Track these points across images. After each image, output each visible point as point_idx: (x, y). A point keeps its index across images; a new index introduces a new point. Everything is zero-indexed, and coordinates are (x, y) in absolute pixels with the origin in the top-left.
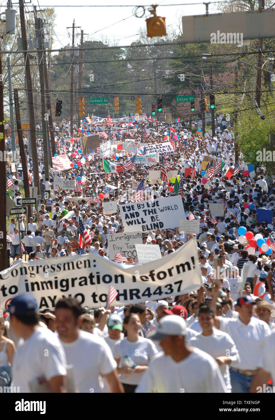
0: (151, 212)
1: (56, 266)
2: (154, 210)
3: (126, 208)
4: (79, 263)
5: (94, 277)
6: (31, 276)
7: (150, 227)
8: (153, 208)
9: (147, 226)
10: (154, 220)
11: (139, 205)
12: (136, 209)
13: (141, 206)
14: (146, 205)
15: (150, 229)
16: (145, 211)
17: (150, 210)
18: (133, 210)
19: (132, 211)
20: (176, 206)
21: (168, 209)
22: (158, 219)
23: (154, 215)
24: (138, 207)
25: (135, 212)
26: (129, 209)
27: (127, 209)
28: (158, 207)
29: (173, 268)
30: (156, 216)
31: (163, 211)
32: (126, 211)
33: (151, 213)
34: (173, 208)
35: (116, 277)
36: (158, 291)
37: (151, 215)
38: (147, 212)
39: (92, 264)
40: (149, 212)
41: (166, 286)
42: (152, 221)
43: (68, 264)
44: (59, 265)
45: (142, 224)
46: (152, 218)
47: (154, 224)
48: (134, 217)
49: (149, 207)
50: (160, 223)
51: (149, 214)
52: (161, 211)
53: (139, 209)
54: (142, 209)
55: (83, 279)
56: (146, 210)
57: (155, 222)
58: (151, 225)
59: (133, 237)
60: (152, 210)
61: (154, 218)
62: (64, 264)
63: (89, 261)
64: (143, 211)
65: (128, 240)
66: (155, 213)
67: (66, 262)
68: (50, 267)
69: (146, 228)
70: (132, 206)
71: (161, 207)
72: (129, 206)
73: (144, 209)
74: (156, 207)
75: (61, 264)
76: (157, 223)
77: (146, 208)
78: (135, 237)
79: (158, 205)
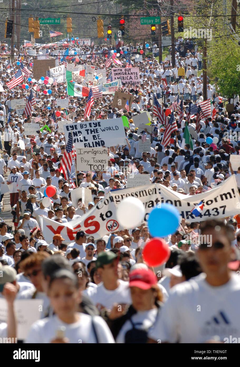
0: (93, 131)
1: (134, 193)
2: (96, 129)
3: (69, 127)
4: (150, 191)
5: (159, 201)
6: (116, 203)
7: (91, 145)
8: (95, 128)
9: (89, 143)
10: (95, 138)
11: (81, 125)
12: (79, 129)
13: (83, 126)
14: (88, 125)
15: (91, 147)
16: (87, 130)
17: (93, 130)
18: (76, 129)
19: (75, 131)
20: (117, 127)
21: (109, 129)
22: (99, 138)
23: (96, 134)
24: (81, 126)
25: (78, 131)
26: (72, 128)
27: (70, 129)
28: (100, 127)
29: (218, 197)
30: (98, 135)
31: (105, 131)
32: (69, 130)
33: (93, 133)
34: (114, 128)
35: (176, 202)
36: (207, 213)
37: (93, 134)
38: (89, 132)
39: (158, 191)
40: (91, 132)
41: (213, 210)
42: (94, 139)
43: (142, 192)
44: (137, 193)
45: (84, 142)
46: (94, 137)
47: (96, 142)
48: (77, 135)
49: (92, 127)
50: (102, 141)
51: (91, 133)
52: (103, 131)
53: (81, 128)
54: (84, 129)
55: (151, 203)
56: (89, 130)
57: (97, 141)
58: (93, 143)
59: (99, 153)
60: (94, 129)
61: (96, 136)
62: (140, 192)
63: (155, 189)
64: (86, 130)
65: (95, 154)
66: (97, 132)
67: (141, 191)
68: (130, 194)
69: (88, 145)
70: (76, 126)
71: (102, 127)
72: (73, 126)
73: (86, 129)
74: (98, 127)
75: (137, 192)
76: (99, 142)
77: (88, 127)
78: (101, 153)
79: (99, 126)
